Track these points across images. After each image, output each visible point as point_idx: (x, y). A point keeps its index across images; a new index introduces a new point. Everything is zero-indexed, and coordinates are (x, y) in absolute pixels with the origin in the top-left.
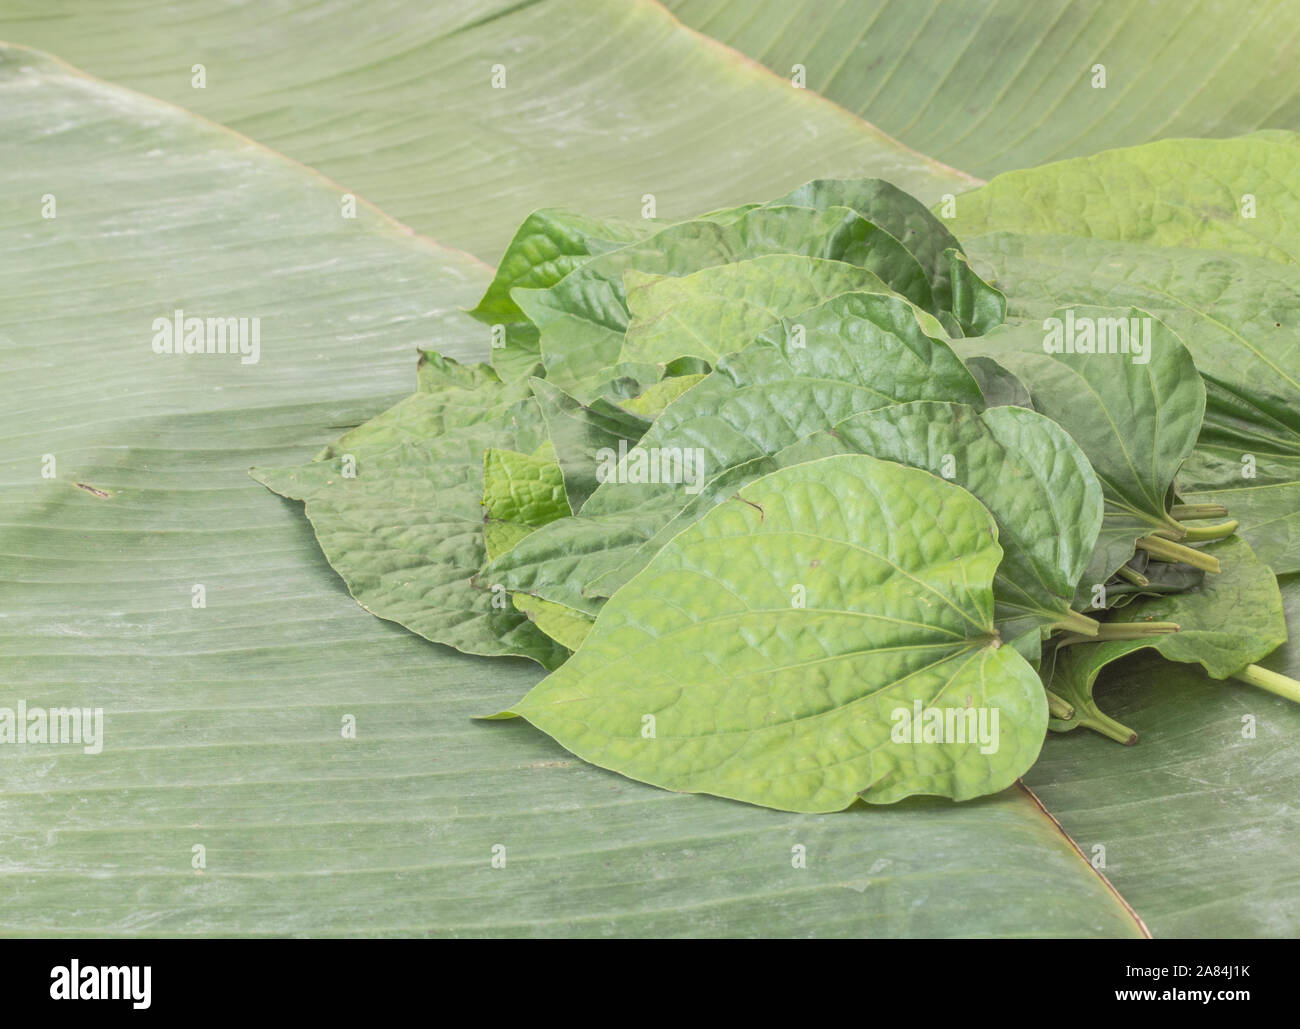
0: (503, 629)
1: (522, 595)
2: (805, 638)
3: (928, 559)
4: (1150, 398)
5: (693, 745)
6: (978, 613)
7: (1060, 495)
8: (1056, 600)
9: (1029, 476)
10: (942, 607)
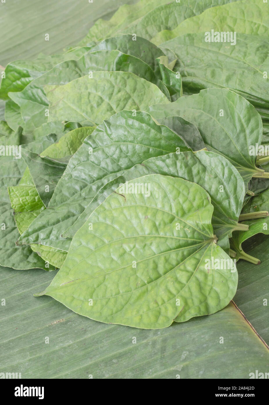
0: (28, 254)
1: (34, 245)
2: (146, 248)
3: (187, 212)
4: (242, 126)
5: (112, 300)
6: (207, 232)
7: (228, 184)
8: (232, 221)
9: (216, 177)
10: (194, 231)
